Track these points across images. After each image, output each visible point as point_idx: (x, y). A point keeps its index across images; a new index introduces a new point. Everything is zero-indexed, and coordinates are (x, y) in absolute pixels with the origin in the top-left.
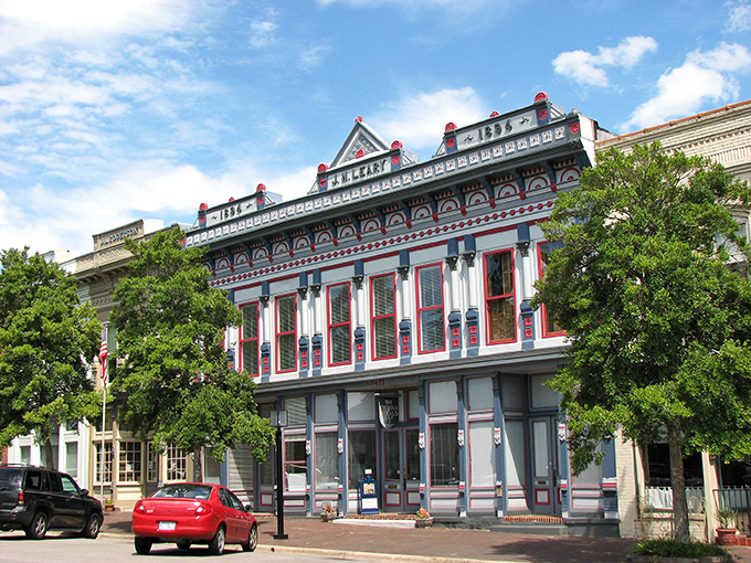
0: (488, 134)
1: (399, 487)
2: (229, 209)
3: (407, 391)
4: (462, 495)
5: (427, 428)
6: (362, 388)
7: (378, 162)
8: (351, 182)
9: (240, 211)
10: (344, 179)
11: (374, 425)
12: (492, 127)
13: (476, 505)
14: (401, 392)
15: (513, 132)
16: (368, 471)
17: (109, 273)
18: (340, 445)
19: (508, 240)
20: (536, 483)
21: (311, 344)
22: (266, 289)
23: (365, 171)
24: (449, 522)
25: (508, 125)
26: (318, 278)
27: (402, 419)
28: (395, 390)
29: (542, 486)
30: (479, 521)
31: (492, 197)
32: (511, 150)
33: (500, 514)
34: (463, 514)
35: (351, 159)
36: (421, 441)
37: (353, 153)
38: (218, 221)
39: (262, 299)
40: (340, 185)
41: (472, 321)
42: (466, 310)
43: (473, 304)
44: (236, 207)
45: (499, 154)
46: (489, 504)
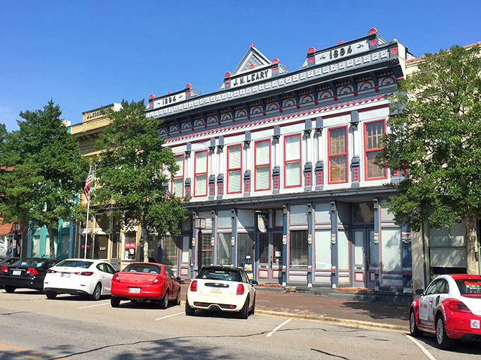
0: (336, 55)
1: (267, 267)
2: (168, 98)
3: (274, 210)
4: (309, 273)
5: (288, 233)
6: (247, 207)
7: (264, 72)
8: (246, 83)
9: (174, 100)
10: (242, 82)
11: (253, 230)
12: (339, 50)
13: (318, 280)
14: (271, 211)
15: (352, 53)
16: (248, 257)
17: (92, 135)
18: (233, 241)
19: (345, 121)
20: (356, 268)
21: (216, 180)
22: (189, 147)
23: (255, 77)
24: (301, 289)
25: (349, 49)
26: (222, 141)
27: (271, 226)
28: (267, 209)
29: (359, 270)
30: (319, 290)
31: (335, 94)
32: (350, 64)
33: (334, 286)
34: (310, 285)
35: (245, 70)
36: (284, 240)
37: (248, 66)
38: (161, 105)
39: (187, 152)
40: (239, 85)
41: (319, 169)
42: (316, 162)
43: (321, 159)
44: (172, 97)
45: (343, 66)
46: (328, 280)
